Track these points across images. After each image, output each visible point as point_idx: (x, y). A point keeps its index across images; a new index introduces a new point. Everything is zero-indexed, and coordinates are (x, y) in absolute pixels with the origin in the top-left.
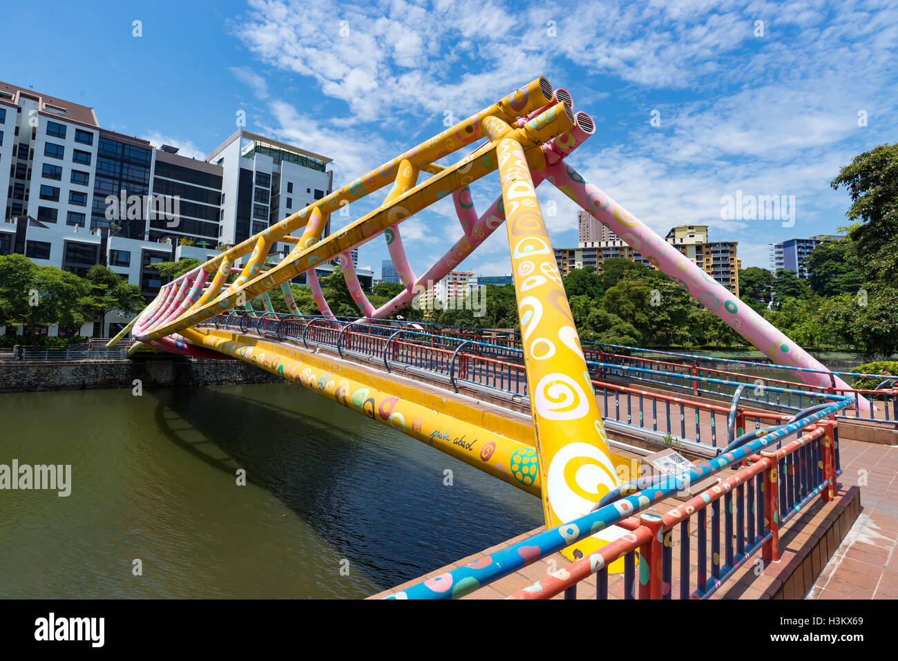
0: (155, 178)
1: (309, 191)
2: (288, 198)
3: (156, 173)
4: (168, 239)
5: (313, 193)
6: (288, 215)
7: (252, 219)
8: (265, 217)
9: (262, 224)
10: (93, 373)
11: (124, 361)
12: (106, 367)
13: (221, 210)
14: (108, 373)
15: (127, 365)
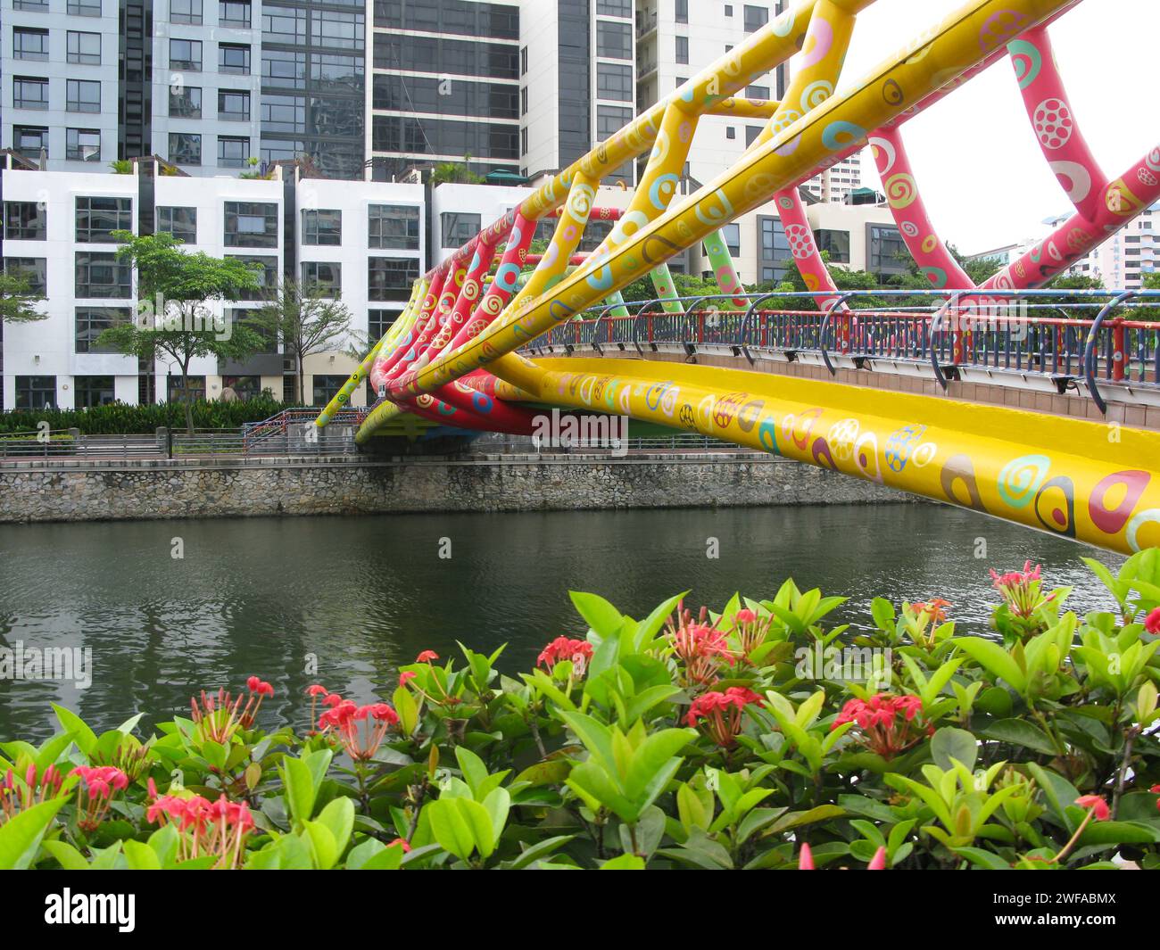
2: (678, 37)
4: (414, 171)
6: (680, 81)
7: (595, 102)
8: (624, 95)
9: (618, 113)
10: (295, 484)
11: (351, 458)
12: (317, 472)
13: (521, 89)
14: (322, 484)
15: (357, 468)
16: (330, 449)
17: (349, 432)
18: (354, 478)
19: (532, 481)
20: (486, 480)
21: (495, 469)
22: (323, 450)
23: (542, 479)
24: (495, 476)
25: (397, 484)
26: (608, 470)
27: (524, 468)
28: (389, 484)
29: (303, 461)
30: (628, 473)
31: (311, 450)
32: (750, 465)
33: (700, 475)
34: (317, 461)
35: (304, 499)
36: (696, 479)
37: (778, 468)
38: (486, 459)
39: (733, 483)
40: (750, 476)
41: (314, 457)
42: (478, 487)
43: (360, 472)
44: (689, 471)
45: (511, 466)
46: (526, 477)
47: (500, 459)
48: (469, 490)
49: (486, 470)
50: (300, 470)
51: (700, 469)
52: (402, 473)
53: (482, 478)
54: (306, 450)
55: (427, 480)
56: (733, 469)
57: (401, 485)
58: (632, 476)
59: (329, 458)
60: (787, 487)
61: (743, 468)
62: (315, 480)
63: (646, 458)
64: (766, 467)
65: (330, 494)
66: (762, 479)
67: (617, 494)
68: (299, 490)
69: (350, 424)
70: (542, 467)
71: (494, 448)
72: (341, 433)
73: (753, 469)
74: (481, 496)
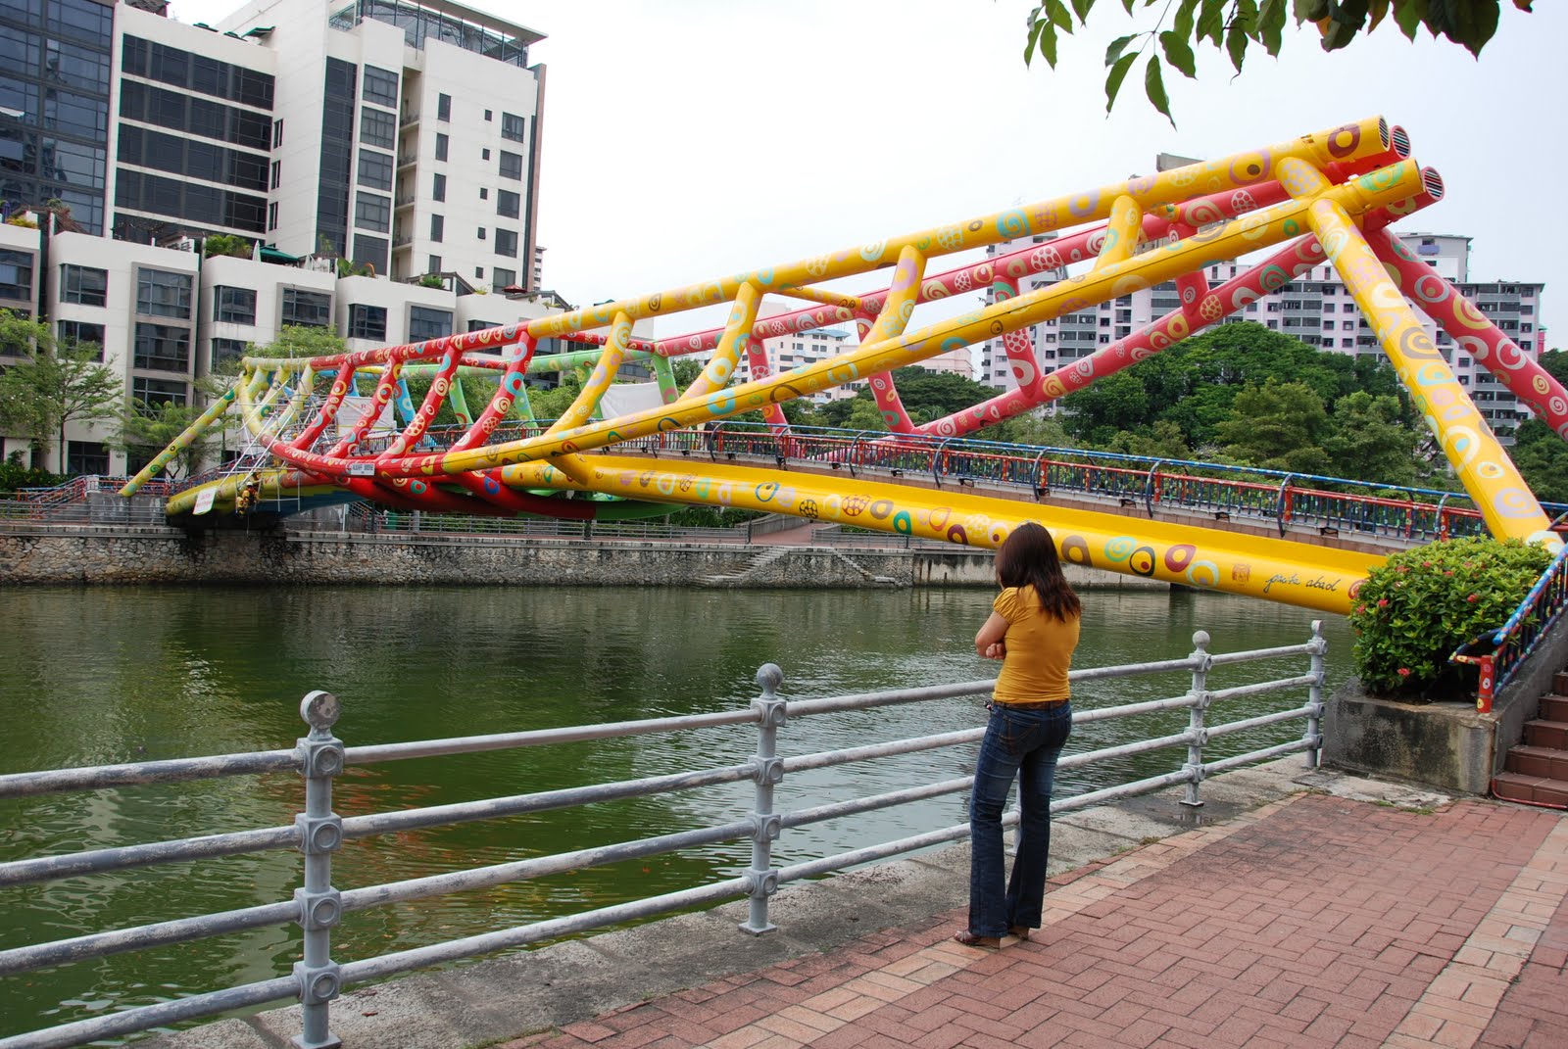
0: (121, 125)
1: (488, 115)
2: (439, 135)
3: (123, 113)
4: (185, 239)
5: (498, 121)
7: (355, 186)
8: (384, 184)
9: (377, 201)
10: (102, 553)
11: (162, 529)
12: (126, 542)
13: (271, 162)
14: (131, 555)
15: (168, 540)
16: (136, 520)
17: (158, 503)
18: (164, 549)
19: (339, 558)
20: (296, 556)
21: (306, 546)
22: (130, 519)
23: (350, 556)
24: (305, 552)
25: (208, 557)
26: (411, 550)
27: (333, 545)
28: (201, 556)
29: (112, 530)
30: (429, 554)
31: (116, 519)
32: (538, 549)
33: (494, 557)
34: (127, 531)
35: (111, 569)
36: (490, 561)
37: (562, 553)
38: (297, 535)
39: (523, 565)
40: (538, 561)
41: (123, 527)
42: (289, 562)
43: (171, 544)
44: (484, 553)
45: (321, 543)
46: (335, 554)
47: (311, 536)
48: (280, 565)
49: (297, 546)
50: (108, 539)
51: (494, 551)
52: (214, 546)
53: (292, 554)
54: (110, 519)
55: (240, 554)
56: (523, 552)
57: (212, 558)
58: (433, 556)
59: (139, 528)
60: (569, 571)
61: (532, 552)
62: (124, 550)
63: (448, 540)
64: (551, 552)
65: (138, 565)
66: (548, 563)
67: (419, 573)
68: (106, 560)
69: (158, 495)
70: (351, 545)
71: (303, 525)
72: (148, 504)
73: (540, 554)
74: (291, 571)
